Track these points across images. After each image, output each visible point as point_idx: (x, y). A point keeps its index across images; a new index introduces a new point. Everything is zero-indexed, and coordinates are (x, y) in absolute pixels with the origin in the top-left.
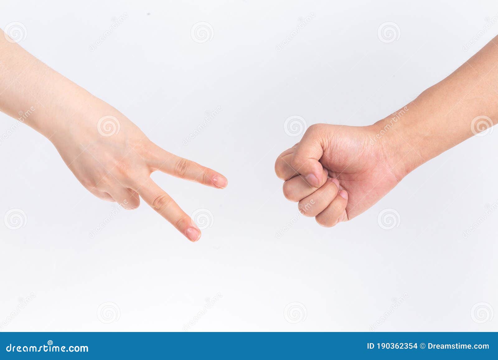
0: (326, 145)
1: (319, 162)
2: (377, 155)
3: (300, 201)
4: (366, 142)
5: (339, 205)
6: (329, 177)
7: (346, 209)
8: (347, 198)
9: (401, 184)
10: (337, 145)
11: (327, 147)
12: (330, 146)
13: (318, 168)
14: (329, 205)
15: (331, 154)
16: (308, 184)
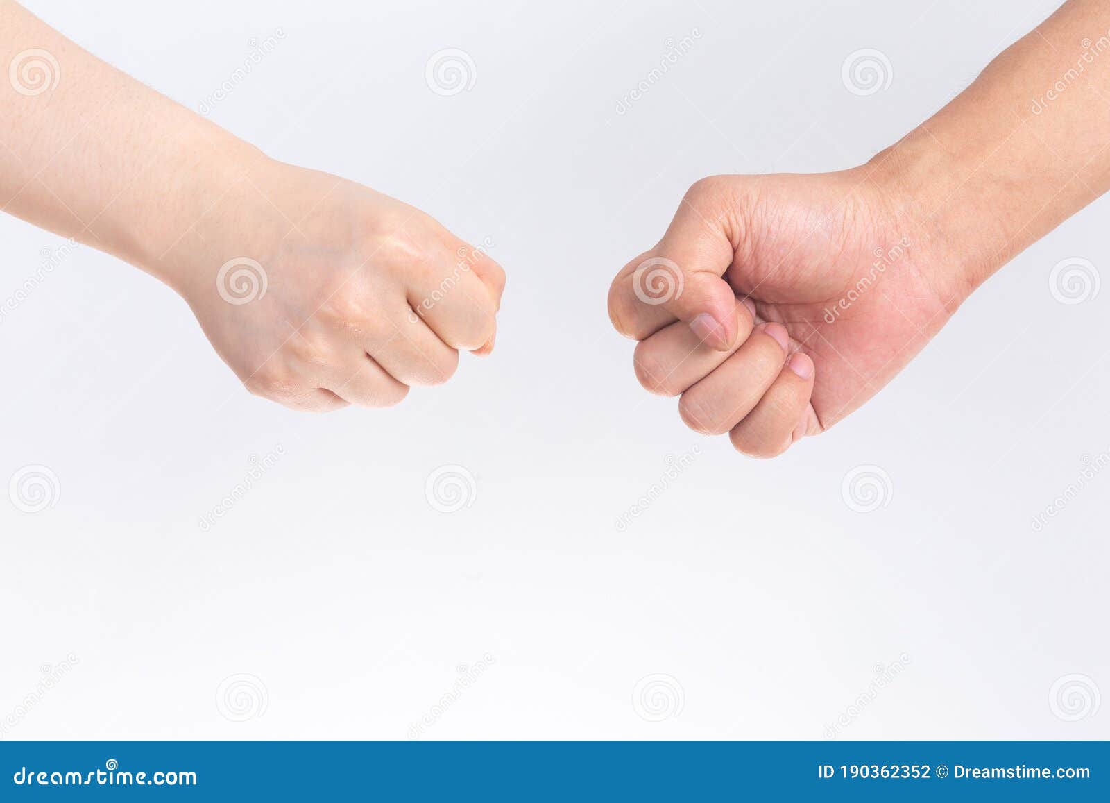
0: (739, 229)
1: (723, 281)
2: (885, 245)
3: (684, 392)
4: (849, 214)
5: (792, 397)
6: (759, 321)
7: (811, 401)
8: (812, 375)
9: (955, 318)
10: (769, 231)
11: (743, 235)
12: (749, 233)
13: (721, 296)
14: (762, 400)
15: (755, 254)
16: (701, 344)
